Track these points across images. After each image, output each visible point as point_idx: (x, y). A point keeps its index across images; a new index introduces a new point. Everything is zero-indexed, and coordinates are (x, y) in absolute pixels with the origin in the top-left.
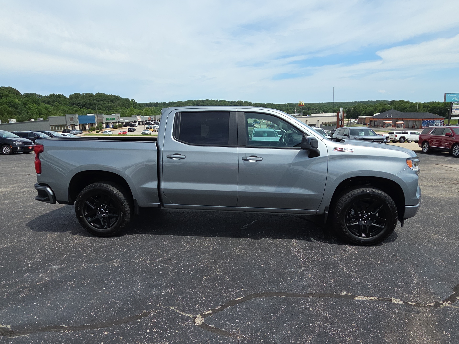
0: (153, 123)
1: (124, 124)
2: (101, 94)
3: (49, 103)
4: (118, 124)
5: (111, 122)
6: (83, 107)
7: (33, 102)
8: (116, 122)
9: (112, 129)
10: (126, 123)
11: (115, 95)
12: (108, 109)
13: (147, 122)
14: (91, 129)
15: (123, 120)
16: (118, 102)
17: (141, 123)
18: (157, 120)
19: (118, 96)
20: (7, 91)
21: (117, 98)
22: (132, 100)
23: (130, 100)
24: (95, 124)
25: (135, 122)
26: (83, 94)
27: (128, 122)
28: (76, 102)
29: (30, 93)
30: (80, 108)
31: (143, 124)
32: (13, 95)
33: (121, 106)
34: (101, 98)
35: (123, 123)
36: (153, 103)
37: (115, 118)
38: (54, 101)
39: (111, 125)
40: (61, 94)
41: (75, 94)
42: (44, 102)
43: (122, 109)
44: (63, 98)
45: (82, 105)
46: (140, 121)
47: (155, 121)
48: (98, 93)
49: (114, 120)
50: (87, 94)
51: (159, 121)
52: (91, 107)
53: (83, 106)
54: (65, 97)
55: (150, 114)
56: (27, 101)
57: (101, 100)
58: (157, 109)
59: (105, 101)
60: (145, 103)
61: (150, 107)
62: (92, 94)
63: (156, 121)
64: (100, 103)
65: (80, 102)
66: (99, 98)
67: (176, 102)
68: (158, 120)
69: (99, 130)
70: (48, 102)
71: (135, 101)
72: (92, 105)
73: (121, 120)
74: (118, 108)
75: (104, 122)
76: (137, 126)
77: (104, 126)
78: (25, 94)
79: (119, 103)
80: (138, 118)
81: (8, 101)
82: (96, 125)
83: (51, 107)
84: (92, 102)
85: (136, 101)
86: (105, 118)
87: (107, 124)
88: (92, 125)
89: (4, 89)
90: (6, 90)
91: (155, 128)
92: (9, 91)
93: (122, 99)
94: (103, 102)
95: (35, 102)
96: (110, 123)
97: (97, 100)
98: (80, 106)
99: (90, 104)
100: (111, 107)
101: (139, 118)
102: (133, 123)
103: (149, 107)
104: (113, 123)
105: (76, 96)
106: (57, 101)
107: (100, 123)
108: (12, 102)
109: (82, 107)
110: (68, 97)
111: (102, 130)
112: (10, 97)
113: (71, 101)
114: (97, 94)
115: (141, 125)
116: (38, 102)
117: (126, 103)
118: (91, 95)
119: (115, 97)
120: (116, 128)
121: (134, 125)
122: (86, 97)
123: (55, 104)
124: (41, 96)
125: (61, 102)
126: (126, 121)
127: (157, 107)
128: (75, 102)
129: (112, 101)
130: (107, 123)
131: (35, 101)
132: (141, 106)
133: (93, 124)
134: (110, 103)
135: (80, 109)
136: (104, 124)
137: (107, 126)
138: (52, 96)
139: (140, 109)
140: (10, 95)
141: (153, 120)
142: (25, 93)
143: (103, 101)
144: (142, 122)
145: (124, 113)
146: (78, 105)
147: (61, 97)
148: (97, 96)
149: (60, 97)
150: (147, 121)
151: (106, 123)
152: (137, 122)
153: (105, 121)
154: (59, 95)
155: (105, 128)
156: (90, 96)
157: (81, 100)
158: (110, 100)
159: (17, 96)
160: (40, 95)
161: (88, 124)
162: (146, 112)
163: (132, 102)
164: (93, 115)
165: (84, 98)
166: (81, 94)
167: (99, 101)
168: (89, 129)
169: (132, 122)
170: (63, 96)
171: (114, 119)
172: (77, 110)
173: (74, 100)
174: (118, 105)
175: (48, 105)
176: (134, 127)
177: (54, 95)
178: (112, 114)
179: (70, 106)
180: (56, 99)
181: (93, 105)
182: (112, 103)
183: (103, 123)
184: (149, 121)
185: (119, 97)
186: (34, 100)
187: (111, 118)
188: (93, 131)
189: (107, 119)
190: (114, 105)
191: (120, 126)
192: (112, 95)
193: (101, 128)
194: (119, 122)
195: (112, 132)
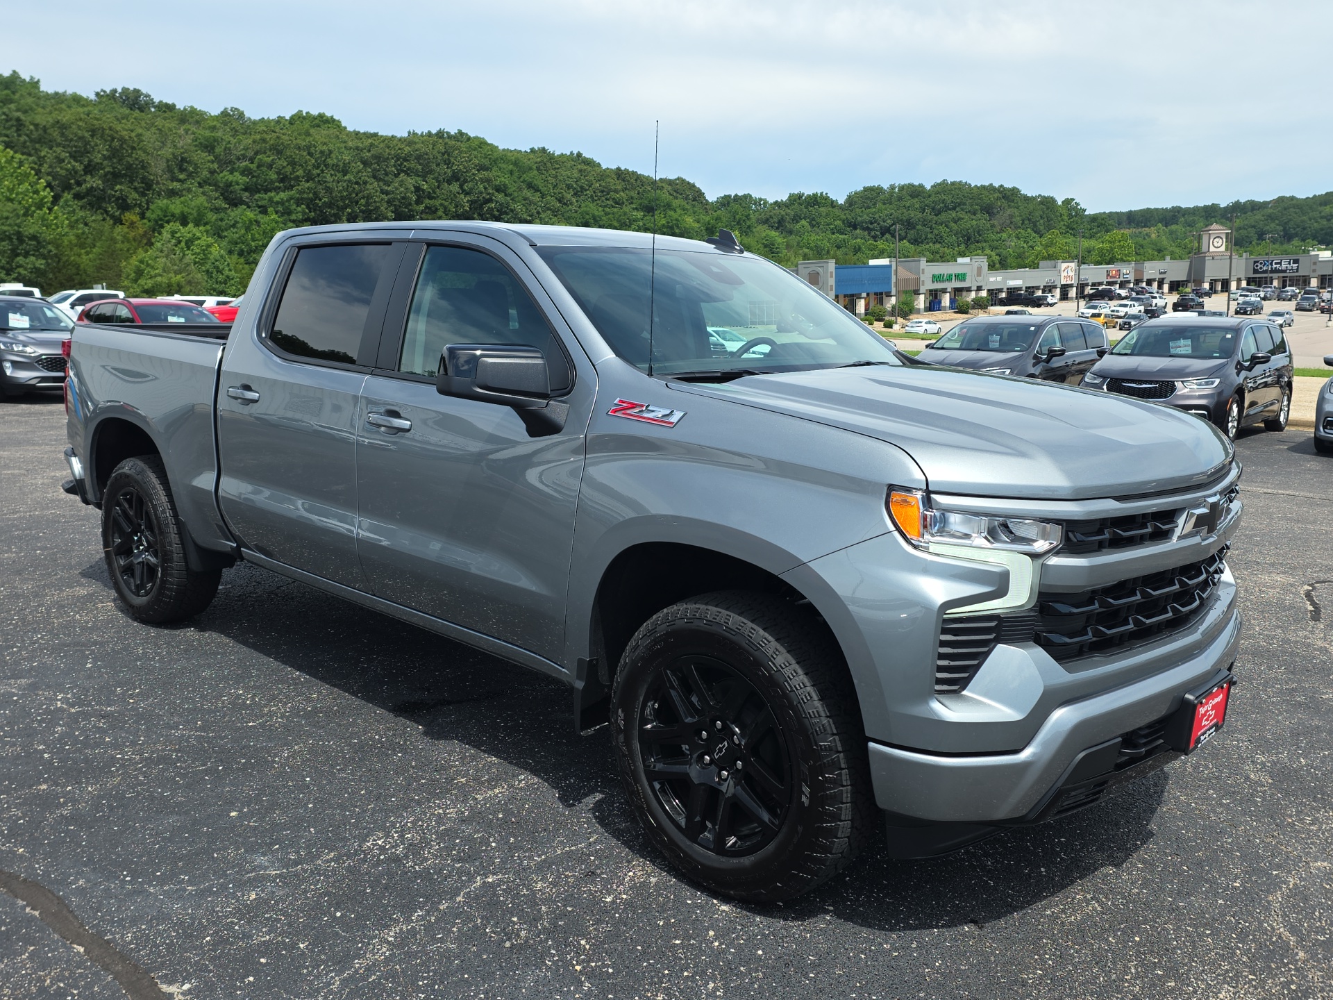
0: (1123, 293)
1: (1003, 295)
2: (953, 183)
3: (780, 225)
4: (973, 295)
5: (949, 290)
6: (883, 234)
7: (733, 223)
8: (969, 290)
9: (951, 315)
10: (1011, 291)
11: (1001, 186)
12: (969, 239)
13: (1100, 288)
14: (873, 314)
15: (999, 279)
16: (1009, 211)
17: (1073, 293)
18: (1149, 283)
19: (1014, 189)
20: (672, 192)
21: (1010, 196)
22: (1067, 202)
23: (1060, 203)
24: (889, 295)
25: (1049, 288)
26: (892, 187)
27: (1020, 289)
28: (865, 216)
29: (736, 195)
30: (875, 238)
31: (1081, 295)
32: (684, 203)
33: (1017, 228)
34: (948, 199)
35: (1001, 291)
36: (1157, 209)
37: (964, 275)
38: (796, 219)
39: (946, 300)
40: (822, 193)
41: (866, 189)
42: (766, 221)
43: (1019, 238)
44: (825, 205)
45: (881, 227)
46: (1071, 286)
47: (1137, 282)
48: (944, 182)
49: (961, 280)
50: (902, 188)
51: (1155, 285)
52: (912, 234)
53: (885, 231)
54: (833, 204)
55: (1126, 255)
56: (716, 220)
57: (947, 208)
58: (1171, 233)
59: (962, 210)
60: (1125, 209)
61: (1145, 226)
62: (921, 186)
63: (1144, 285)
64: (943, 217)
65: (877, 216)
66: (943, 201)
67: (1265, 204)
68: (1154, 280)
69: (893, 318)
70: (779, 222)
71: (1077, 204)
72: (914, 228)
73: (992, 279)
74: (1004, 235)
75: (923, 290)
76: (1052, 305)
77: (921, 302)
78: (722, 198)
79: (1011, 216)
80: (1064, 274)
81: (668, 222)
82: (893, 300)
83: (780, 240)
84: (915, 215)
85: (1082, 206)
86: (928, 272)
87: (936, 295)
88: (880, 297)
89: (663, 185)
90: (670, 188)
91: (1123, 314)
92: (675, 191)
93: (1027, 199)
94: (954, 214)
95: (738, 223)
96: (944, 291)
97: (933, 209)
98: (873, 233)
99: (910, 225)
100: (978, 232)
101: (1067, 272)
102: (1039, 293)
103: (1138, 225)
104: (958, 291)
105: (870, 196)
106: (805, 218)
107: (906, 292)
108: (678, 227)
109: (881, 233)
110: (841, 201)
111: (911, 317)
112: (675, 211)
113: (849, 216)
114: (939, 184)
115: (1072, 298)
116: (748, 223)
117: (1037, 214)
118: (914, 192)
119: (1001, 192)
120: (962, 310)
121: (1039, 298)
122: (900, 199)
123: (798, 226)
124: (766, 202)
125: (818, 220)
126: (1013, 283)
127: (1173, 227)
128: (859, 219)
129: (989, 210)
130: (936, 290)
131: (740, 220)
132: (1102, 223)
133: (884, 296)
134: (979, 216)
135: (871, 244)
136: (922, 297)
137: (934, 304)
138: (796, 199)
139: (1092, 237)
140: (676, 203)
141: (1129, 282)
142: (722, 195)
143: (954, 209)
144: (1081, 287)
145: (1024, 253)
146: (867, 229)
147: (819, 204)
148: (938, 193)
149: (817, 201)
150: (1100, 284)
151: (931, 291)
152: (1055, 287)
153: (928, 285)
154: (815, 195)
155: (922, 311)
156: (911, 196)
157: (880, 211)
158: (981, 206)
159: (694, 206)
160: (761, 200)
161: (864, 295)
162: (1112, 249)
163: (1064, 212)
164: (888, 263)
165: (891, 203)
166: (885, 188)
167: (938, 213)
168: (866, 314)
169: (1038, 288)
170: (827, 198)
171: (961, 277)
172: (860, 249)
173: (858, 211)
174: (1008, 222)
175: (773, 233)
176: (1039, 306)
177: (800, 196)
178: (960, 260)
179: (842, 234)
180: (805, 210)
181: (919, 227)
182: (987, 216)
183: (917, 293)
184: (1109, 284)
185: (1018, 191)
186: (737, 217)
187: (950, 275)
188: (876, 320)
189: (936, 278)
190: (993, 226)
191: (980, 305)
192: (991, 184)
193: (905, 311)
194: (979, 289)
195: (938, 325)
